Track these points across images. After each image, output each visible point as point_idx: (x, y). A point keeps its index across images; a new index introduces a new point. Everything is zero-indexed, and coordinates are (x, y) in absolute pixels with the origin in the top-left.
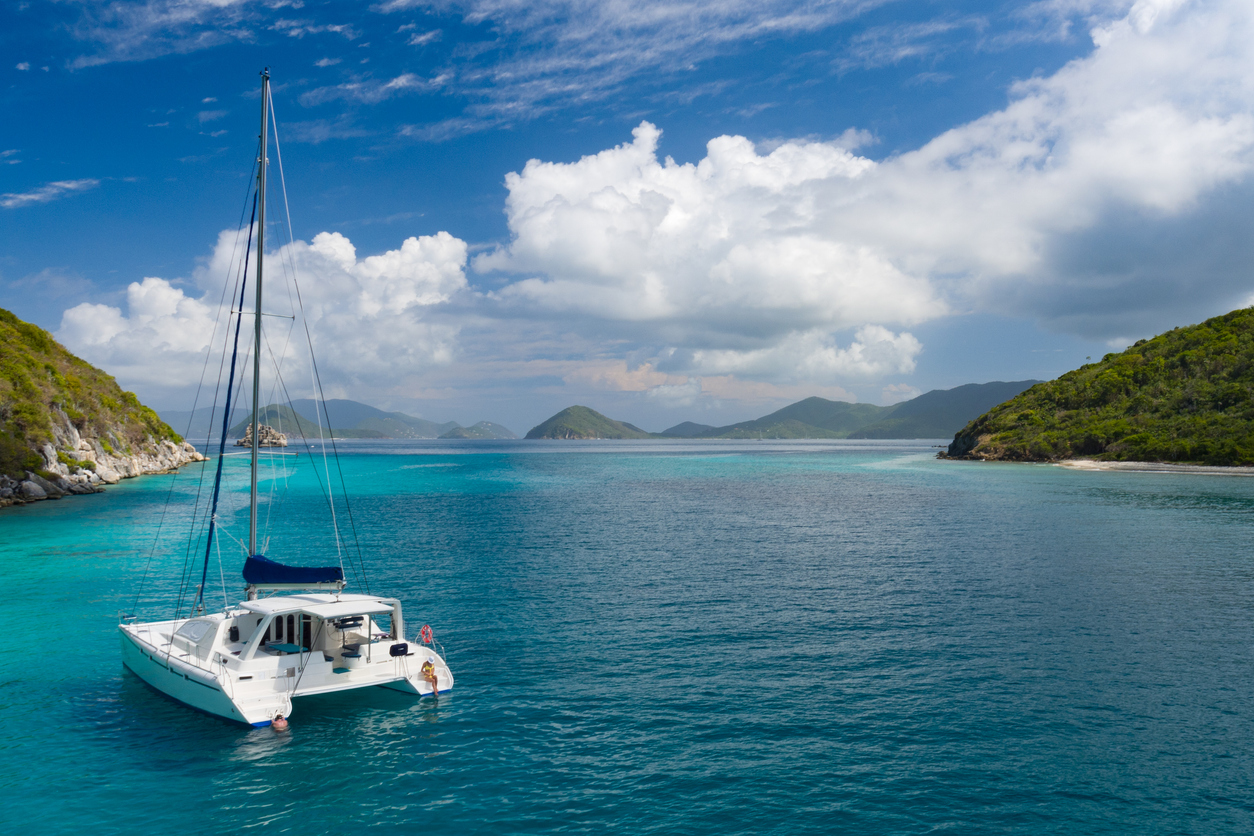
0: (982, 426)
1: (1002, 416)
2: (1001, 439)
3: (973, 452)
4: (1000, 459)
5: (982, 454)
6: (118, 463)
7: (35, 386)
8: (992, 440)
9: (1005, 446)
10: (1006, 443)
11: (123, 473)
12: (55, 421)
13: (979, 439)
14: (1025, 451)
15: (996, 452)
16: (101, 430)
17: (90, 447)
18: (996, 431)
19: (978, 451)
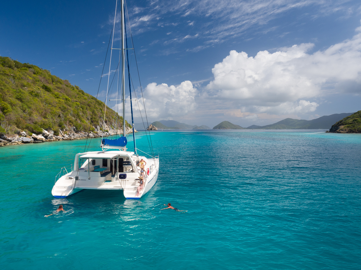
0: (341, 123)
1: (348, 120)
2: (347, 127)
3: (338, 130)
4: (347, 133)
5: (341, 131)
6: (114, 131)
7: (96, 113)
8: (344, 127)
9: (348, 129)
10: (349, 128)
11: (115, 133)
12: (100, 121)
13: (340, 127)
14: (355, 130)
15: (345, 131)
16: (111, 123)
17: (108, 127)
18: (345, 124)
19: (340, 130)
